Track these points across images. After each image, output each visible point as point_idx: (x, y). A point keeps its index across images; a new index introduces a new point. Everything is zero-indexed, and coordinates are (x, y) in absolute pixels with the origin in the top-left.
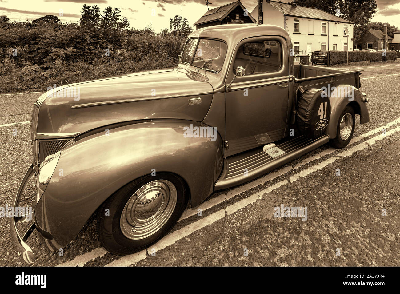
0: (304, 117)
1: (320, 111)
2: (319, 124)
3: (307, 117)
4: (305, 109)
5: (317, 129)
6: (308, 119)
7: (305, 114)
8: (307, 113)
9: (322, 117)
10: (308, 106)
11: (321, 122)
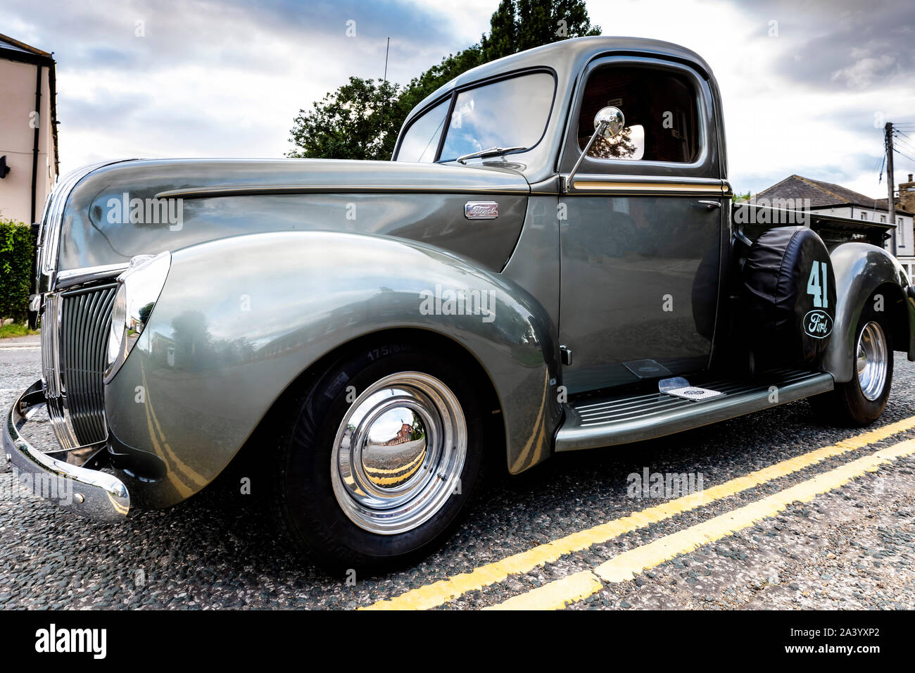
0: (775, 291)
1: (813, 284)
2: (813, 321)
3: (782, 291)
4: (772, 271)
5: (808, 332)
6: (784, 296)
7: (773, 282)
8: (779, 279)
9: (817, 303)
10: (780, 260)
11: (816, 317)
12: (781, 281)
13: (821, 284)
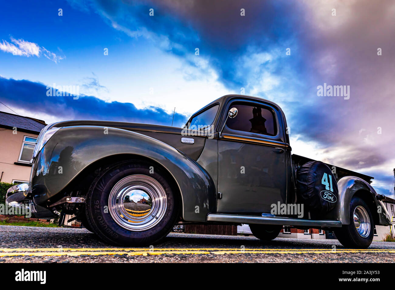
1: (325, 181)
2: (325, 194)
4: (306, 174)
5: (323, 198)
9: (327, 188)
10: (309, 170)
11: (327, 193)
12: (309, 177)
13: (329, 182)
